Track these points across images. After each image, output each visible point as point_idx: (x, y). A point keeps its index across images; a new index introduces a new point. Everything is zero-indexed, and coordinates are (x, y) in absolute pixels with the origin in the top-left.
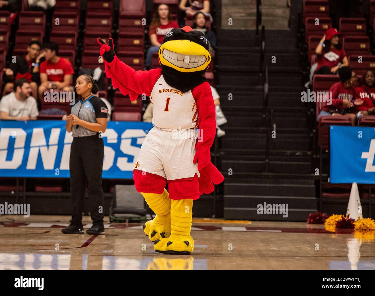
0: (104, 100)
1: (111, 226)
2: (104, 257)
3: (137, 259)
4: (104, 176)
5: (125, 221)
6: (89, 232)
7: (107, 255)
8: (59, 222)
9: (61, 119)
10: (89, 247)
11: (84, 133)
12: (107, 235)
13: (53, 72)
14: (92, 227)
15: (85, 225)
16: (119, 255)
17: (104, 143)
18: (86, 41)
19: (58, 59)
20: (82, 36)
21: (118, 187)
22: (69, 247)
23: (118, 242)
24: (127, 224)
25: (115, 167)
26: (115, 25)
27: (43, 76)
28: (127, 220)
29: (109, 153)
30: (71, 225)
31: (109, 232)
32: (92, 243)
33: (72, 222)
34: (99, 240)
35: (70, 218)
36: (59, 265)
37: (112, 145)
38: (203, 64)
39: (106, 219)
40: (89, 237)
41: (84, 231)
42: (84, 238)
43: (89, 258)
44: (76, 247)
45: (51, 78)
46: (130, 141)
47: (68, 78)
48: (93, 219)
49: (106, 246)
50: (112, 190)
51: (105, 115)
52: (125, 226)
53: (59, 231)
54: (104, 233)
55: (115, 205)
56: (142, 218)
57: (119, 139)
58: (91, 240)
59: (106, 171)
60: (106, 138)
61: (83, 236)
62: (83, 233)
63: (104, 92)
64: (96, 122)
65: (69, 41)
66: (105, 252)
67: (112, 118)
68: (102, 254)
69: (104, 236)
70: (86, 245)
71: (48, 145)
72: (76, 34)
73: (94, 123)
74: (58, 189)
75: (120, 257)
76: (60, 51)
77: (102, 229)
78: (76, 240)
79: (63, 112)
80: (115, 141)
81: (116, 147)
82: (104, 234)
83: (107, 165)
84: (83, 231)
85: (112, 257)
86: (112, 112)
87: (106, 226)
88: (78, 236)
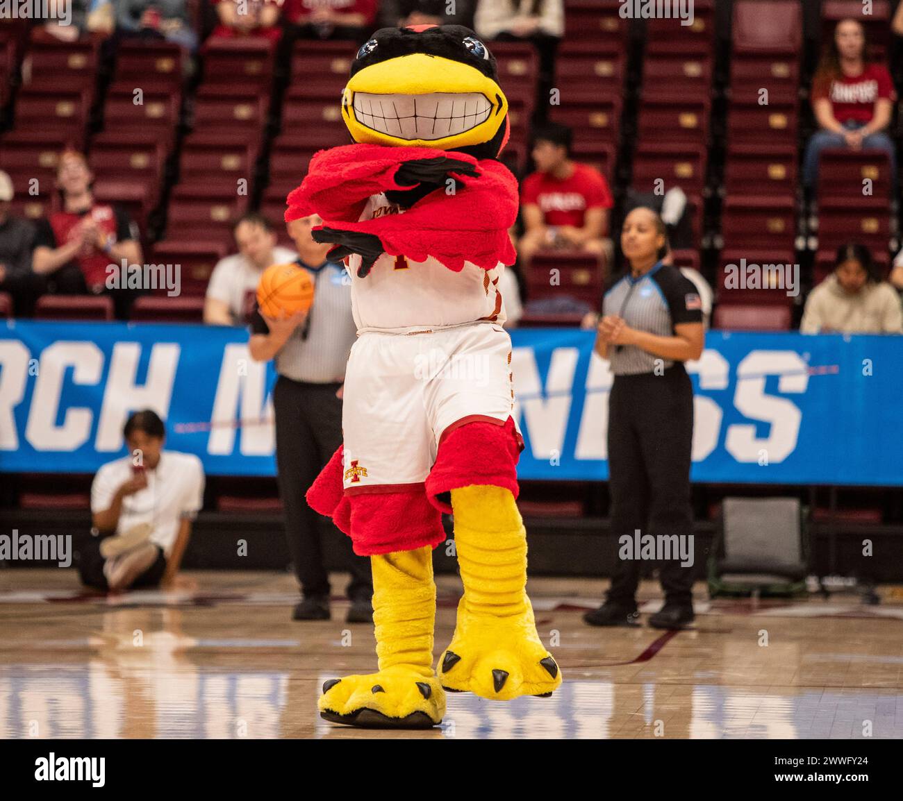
0: (690, 274)
1: (712, 608)
2: (697, 688)
3: (785, 695)
4: (696, 475)
5: (749, 595)
6: (656, 622)
7: (703, 682)
8: (574, 595)
9: (577, 324)
10: (654, 662)
11: (637, 363)
12: (703, 631)
13: (559, 202)
14: (664, 609)
15: (644, 603)
16: (735, 684)
17: (694, 388)
18: (645, 119)
19: (569, 169)
20: (632, 107)
21: (730, 504)
22: (602, 662)
23: (732, 648)
24: (755, 601)
25: (721, 452)
26: (720, 77)
27: (533, 214)
28: (756, 593)
29: (706, 415)
30: (607, 604)
31: (709, 623)
32: (664, 651)
33: (611, 596)
34: (682, 643)
35: (604, 585)
36: (578, 708)
37: (714, 395)
38: (483, 122)
39: (700, 588)
40: (655, 635)
41: (643, 621)
42: (642, 638)
43: (656, 690)
44: (621, 661)
45: (552, 218)
46: (760, 384)
47: (596, 217)
48: (665, 586)
49: (700, 660)
50: (714, 512)
51: (696, 316)
52: (749, 609)
53: (577, 618)
54: (694, 625)
55: (721, 552)
56: (796, 587)
57: (733, 378)
58: (659, 644)
59: (699, 463)
60: (697, 376)
61: (639, 633)
62: (638, 626)
63: (692, 255)
64: (674, 334)
65: (599, 119)
66: (698, 675)
67: (714, 322)
68: (689, 682)
69: (693, 635)
70: (647, 656)
71: (544, 394)
72: (618, 101)
73: (667, 335)
74: (572, 508)
75: (738, 689)
76: (578, 147)
77: (689, 615)
78: (619, 644)
79: (583, 307)
80: (721, 383)
81: (724, 398)
82: (692, 629)
83: (702, 445)
84: (638, 621)
85: (715, 688)
86: (715, 306)
87: (700, 607)
88: (625, 635)
